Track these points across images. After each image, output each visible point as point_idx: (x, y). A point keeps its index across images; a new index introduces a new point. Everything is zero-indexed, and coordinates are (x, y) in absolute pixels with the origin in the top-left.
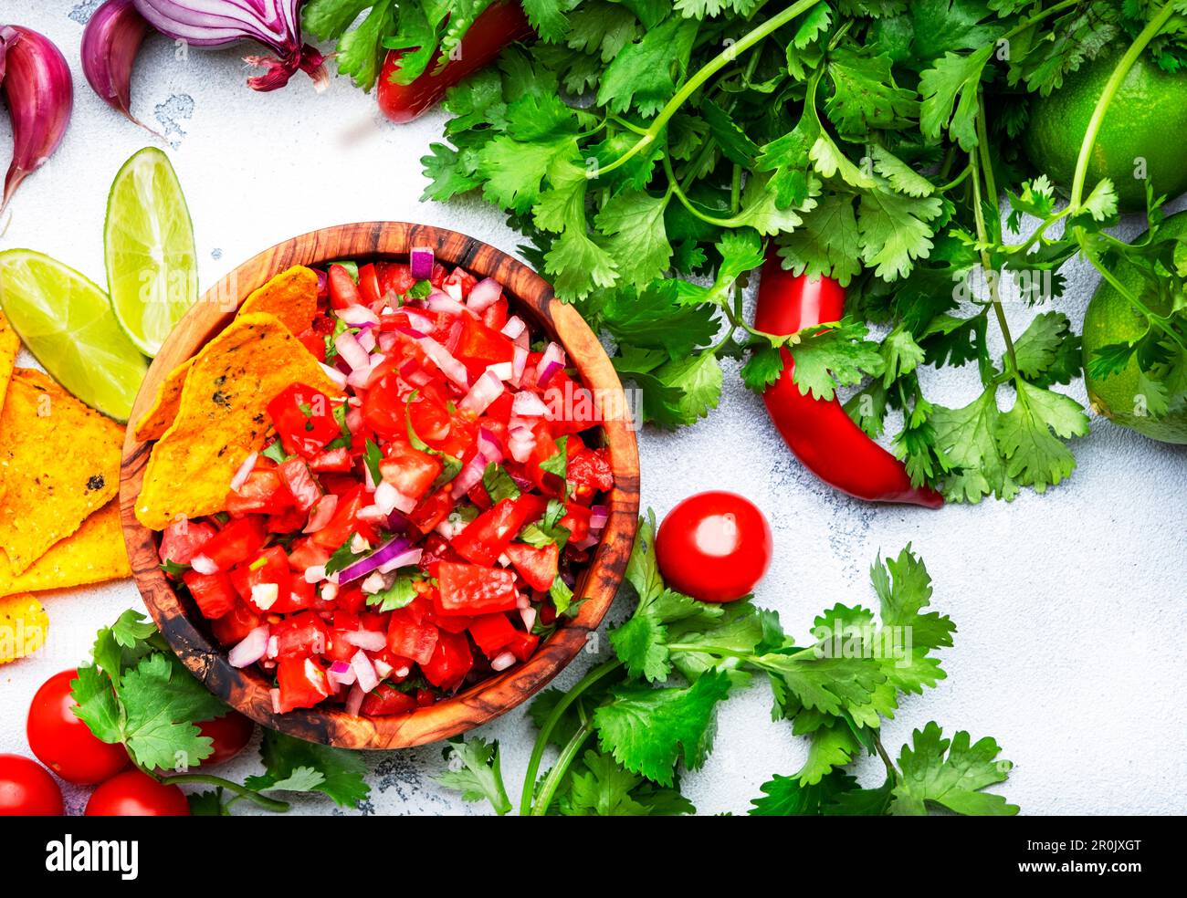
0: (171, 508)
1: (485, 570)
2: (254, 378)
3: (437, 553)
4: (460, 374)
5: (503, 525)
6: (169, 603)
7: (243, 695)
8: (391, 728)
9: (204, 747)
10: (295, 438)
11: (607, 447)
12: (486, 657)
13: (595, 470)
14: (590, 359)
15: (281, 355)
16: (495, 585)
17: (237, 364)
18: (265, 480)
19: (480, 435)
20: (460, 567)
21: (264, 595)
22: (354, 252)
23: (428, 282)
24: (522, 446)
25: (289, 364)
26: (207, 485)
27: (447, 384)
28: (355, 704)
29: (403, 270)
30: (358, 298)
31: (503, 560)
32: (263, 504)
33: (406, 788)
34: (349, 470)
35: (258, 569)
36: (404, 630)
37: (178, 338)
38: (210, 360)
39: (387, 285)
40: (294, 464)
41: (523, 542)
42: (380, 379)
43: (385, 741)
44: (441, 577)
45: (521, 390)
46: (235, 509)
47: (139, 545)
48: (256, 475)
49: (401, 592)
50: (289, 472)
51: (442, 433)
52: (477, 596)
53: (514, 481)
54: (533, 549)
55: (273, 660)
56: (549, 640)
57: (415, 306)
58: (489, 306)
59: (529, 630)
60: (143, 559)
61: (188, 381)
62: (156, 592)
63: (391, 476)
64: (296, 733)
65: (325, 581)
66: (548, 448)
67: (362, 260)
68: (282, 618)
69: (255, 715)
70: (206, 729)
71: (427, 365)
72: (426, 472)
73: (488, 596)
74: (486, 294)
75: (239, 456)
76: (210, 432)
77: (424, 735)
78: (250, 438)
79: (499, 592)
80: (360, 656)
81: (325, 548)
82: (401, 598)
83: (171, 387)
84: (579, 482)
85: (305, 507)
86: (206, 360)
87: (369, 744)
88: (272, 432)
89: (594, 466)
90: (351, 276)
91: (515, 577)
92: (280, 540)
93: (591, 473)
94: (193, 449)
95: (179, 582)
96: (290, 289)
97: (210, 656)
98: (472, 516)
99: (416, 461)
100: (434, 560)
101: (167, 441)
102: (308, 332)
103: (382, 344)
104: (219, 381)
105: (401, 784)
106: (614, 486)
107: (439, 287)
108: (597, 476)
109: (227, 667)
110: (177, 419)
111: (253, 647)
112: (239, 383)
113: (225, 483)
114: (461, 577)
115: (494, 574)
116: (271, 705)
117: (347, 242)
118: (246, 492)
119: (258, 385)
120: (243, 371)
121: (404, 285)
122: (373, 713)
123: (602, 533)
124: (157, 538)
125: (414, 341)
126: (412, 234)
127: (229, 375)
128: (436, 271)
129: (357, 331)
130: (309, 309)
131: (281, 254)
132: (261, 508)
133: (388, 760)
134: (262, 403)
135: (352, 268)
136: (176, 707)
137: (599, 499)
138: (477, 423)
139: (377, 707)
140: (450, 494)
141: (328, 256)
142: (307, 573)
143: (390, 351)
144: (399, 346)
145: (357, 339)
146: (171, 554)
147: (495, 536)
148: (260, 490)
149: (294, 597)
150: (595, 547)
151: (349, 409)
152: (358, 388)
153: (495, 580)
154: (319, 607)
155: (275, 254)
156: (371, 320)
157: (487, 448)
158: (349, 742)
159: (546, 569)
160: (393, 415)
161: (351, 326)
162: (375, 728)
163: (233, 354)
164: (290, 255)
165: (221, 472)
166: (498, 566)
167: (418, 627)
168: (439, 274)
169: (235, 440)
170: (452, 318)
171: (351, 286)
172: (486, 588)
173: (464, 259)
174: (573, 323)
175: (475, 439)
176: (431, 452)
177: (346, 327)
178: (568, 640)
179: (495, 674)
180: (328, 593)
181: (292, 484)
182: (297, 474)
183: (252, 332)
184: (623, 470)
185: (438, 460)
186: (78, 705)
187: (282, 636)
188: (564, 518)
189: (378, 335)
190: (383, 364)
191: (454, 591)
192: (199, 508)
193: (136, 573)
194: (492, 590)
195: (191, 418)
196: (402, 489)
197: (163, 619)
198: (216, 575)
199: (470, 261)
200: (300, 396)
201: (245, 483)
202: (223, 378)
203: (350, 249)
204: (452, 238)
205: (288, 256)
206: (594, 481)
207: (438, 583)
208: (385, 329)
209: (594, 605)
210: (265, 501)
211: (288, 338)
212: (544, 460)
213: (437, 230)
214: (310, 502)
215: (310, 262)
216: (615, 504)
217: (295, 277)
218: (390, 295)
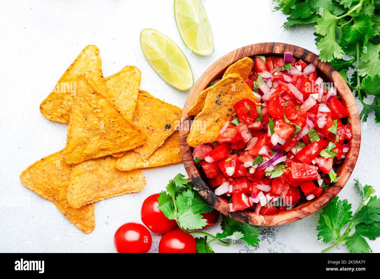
0: (199, 139)
1: (308, 165)
2: (230, 96)
3: (291, 159)
4: (301, 97)
5: (315, 150)
6: (195, 172)
7: (219, 205)
8: (270, 219)
9: (204, 222)
10: (243, 117)
11: (350, 124)
12: (305, 195)
13: (345, 132)
14: (345, 93)
15: (240, 88)
16: (311, 171)
17: (225, 91)
18: (232, 131)
19: (307, 119)
20: (299, 164)
21: (230, 171)
22: (264, 53)
23: (290, 64)
24: (322, 123)
25: (242, 91)
26: (211, 132)
27: (295, 100)
28: (258, 210)
29: (281, 60)
30: (266, 69)
31: (314, 162)
32: (231, 139)
33: (271, 240)
34: (261, 129)
35: (228, 162)
36: (278, 185)
37: (202, 80)
38: (216, 89)
39: (275, 64)
40: (243, 126)
41: (320, 156)
42: (274, 97)
43: (268, 223)
44: (292, 167)
45: (321, 103)
46: (221, 141)
47: (185, 151)
48: (229, 129)
49: (278, 172)
50: (241, 129)
51: (294, 117)
52: (304, 174)
53: (318, 135)
54: (324, 158)
55: (231, 193)
56: (327, 190)
57: (285, 72)
58: (311, 73)
59: (320, 186)
60: (186, 156)
61: (208, 96)
62: (191, 168)
63: (278, 131)
64: (237, 219)
65: (251, 167)
66: (331, 124)
67: (267, 56)
68: (235, 179)
69: (223, 212)
70: (205, 216)
71: (290, 93)
72: (290, 131)
73: (308, 174)
74: (310, 69)
75: (223, 122)
76: (214, 114)
77: (282, 222)
78: (226, 116)
79: (312, 173)
80: (261, 193)
81: (252, 155)
82: (278, 174)
83: (201, 97)
84: (340, 136)
85: (246, 141)
86: (215, 89)
87: (262, 224)
88: (235, 114)
89: (345, 130)
90: (263, 61)
91: (317, 168)
92: (235, 152)
93: (344, 133)
94: (208, 119)
95: (199, 165)
96: (243, 65)
97: (209, 191)
98: (303, 146)
99: (287, 127)
100: (290, 161)
101: (199, 117)
102: (248, 80)
103: (274, 85)
104: (218, 96)
105: (269, 238)
106: (352, 137)
107: (294, 66)
108: (346, 134)
109: (214, 195)
110: (204, 109)
111: (224, 189)
112: (225, 97)
113: (217, 131)
114: (299, 167)
115: (311, 167)
116: (229, 209)
117: (262, 49)
118: (225, 135)
119: (231, 98)
120: (227, 93)
121: (281, 65)
122: (264, 213)
123: (347, 154)
124: (192, 149)
125: (286, 84)
126: (285, 47)
127: (222, 94)
128: (293, 60)
129: (266, 80)
130: (249, 72)
131: (239, 52)
132: (230, 141)
133: (265, 230)
134: (232, 104)
135: (264, 58)
136: (194, 208)
137: (346, 142)
138: (306, 114)
139: (266, 211)
140: (296, 138)
141: (256, 54)
142: (245, 164)
143: (277, 88)
144: (280, 86)
145: (266, 83)
146: (197, 155)
147: (311, 154)
148: (230, 135)
149: (239, 172)
150: (344, 159)
151: (262, 107)
152: (265, 100)
153: (310, 169)
154: (248, 176)
155: (237, 52)
156: (271, 77)
157: (310, 123)
158: (255, 223)
159: (328, 166)
160: (278, 110)
161: (263, 79)
162: (265, 218)
163: (224, 87)
164: (242, 53)
165: (216, 128)
166: (312, 164)
167: (282, 184)
168: (294, 61)
169: (222, 117)
170: (298, 77)
171: (263, 64)
172: (307, 172)
173: (303, 57)
174: (340, 80)
175: (306, 120)
176: (291, 124)
177: (261, 79)
178: (334, 190)
179: (308, 201)
180: (252, 171)
181: (242, 133)
182: (244, 130)
183: (231, 80)
184: (356, 132)
185: (294, 127)
186: (160, 206)
187: (234, 185)
188: (335, 148)
189: (273, 82)
190: (275, 92)
191: (297, 172)
192: (208, 140)
193: (184, 161)
194: (310, 172)
195: (208, 109)
196: (281, 136)
197: (193, 178)
198: (213, 163)
199: (305, 58)
200: (246, 103)
201: (225, 132)
202: (220, 95)
203: (263, 52)
204: (299, 49)
205: (242, 54)
206: (345, 136)
207: (291, 169)
208: (275, 80)
209: (343, 179)
210: (232, 138)
211: (243, 82)
212: (329, 128)
213: (294, 46)
214: (248, 140)
215: (249, 55)
216: (352, 144)
217: (245, 61)
218: (277, 68)
